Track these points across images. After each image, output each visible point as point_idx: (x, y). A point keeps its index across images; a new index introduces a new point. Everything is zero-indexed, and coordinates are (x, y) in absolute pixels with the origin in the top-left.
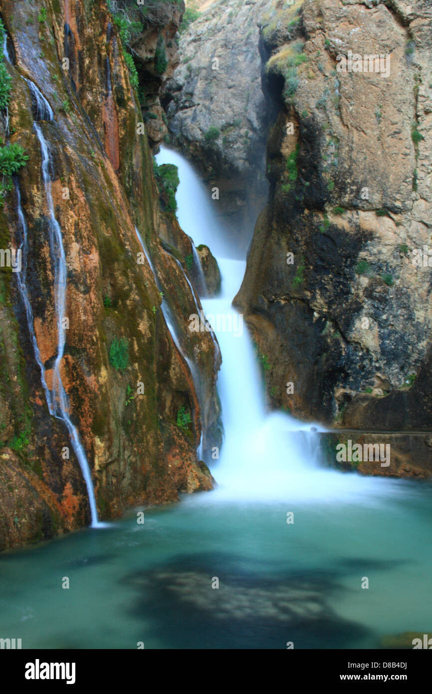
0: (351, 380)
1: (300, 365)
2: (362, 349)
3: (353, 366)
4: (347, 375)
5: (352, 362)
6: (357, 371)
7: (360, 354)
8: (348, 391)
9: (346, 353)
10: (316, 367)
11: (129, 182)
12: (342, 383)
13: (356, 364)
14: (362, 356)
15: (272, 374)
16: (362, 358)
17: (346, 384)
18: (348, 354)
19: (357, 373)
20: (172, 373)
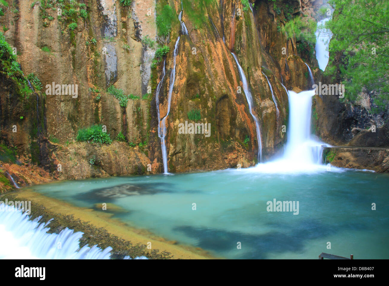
0: (359, 123)
1: (330, 117)
2: (362, 109)
3: (358, 117)
4: (357, 121)
5: (358, 115)
6: (361, 119)
7: (361, 111)
8: (358, 128)
9: (353, 111)
10: (338, 118)
11: (238, 49)
12: (355, 125)
13: (360, 115)
14: (362, 112)
15: (318, 121)
16: (363, 113)
17: (357, 125)
18: (354, 111)
19: (362, 120)
20: (237, 121)
